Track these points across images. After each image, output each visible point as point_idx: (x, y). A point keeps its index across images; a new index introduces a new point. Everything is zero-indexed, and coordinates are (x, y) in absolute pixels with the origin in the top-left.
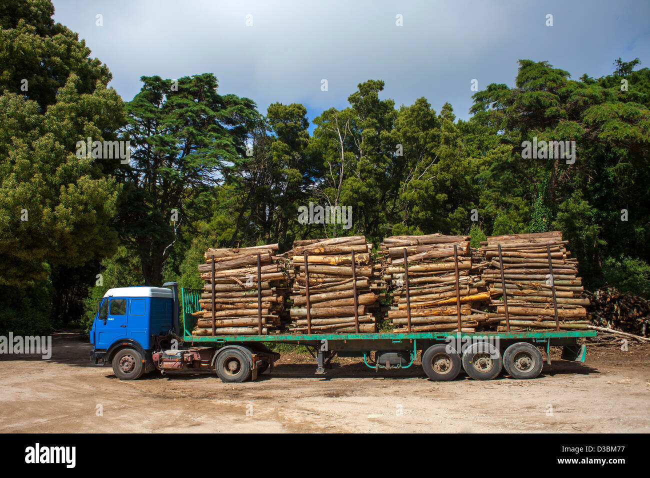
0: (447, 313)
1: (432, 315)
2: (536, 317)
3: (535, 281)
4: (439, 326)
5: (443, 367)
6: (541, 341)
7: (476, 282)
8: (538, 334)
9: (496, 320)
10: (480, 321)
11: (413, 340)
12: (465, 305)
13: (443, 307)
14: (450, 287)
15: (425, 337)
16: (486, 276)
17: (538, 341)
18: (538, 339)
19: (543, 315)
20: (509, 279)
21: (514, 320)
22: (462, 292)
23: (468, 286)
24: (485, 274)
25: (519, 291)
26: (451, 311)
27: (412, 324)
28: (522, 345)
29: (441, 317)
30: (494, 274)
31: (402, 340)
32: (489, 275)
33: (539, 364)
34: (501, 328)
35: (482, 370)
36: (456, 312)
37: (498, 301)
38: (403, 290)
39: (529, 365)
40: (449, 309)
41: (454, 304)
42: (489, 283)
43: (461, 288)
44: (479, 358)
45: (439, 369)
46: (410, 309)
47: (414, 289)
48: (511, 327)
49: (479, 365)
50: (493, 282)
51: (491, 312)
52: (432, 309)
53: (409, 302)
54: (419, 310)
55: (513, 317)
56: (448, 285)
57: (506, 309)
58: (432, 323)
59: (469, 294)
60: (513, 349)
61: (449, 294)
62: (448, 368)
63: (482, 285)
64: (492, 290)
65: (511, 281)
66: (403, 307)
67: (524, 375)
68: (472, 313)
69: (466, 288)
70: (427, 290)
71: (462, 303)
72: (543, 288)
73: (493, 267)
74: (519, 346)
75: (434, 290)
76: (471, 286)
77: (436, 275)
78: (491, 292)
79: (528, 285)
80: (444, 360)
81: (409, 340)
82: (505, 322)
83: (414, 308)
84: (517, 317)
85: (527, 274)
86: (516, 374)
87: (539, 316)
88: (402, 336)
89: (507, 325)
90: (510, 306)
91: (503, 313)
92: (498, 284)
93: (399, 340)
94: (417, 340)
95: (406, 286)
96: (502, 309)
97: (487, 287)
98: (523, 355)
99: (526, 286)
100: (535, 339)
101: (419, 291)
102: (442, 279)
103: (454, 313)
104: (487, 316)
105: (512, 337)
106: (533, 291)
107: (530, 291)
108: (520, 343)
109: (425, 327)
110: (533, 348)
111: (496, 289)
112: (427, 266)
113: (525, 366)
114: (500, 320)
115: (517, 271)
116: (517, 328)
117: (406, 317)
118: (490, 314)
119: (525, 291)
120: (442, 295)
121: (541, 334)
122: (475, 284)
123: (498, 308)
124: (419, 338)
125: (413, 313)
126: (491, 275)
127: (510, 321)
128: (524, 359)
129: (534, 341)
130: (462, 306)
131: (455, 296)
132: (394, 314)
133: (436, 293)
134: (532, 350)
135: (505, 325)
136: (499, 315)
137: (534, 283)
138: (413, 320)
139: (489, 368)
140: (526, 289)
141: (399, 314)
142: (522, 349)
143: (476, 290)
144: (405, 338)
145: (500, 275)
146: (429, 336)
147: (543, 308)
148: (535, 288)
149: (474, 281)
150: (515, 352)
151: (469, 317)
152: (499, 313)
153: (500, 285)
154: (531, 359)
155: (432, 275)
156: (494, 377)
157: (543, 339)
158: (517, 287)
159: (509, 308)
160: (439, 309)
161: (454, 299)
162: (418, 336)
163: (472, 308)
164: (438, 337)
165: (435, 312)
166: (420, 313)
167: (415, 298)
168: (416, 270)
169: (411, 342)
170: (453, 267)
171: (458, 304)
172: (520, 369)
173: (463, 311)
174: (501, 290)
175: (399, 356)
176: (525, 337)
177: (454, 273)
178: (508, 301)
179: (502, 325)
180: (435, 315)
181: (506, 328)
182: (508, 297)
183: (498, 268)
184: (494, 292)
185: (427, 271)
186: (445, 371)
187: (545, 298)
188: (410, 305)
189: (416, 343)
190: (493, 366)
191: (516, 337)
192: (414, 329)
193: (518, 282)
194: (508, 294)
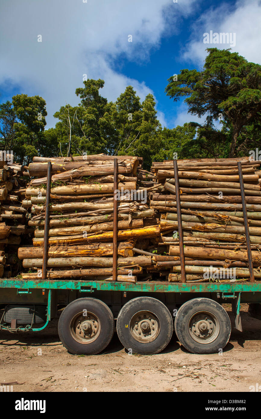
0: (99, 253)
1: (78, 256)
2: (222, 263)
3: (222, 213)
4: (85, 272)
5: (89, 332)
6: (229, 296)
7: (142, 210)
8: (225, 287)
9: (166, 265)
10: (145, 267)
11: (47, 290)
12: (125, 243)
13: (95, 244)
14: (105, 217)
15: (63, 287)
16: (156, 203)
17: (224, 297)
18: (225, 294)
19: (231, 259)
20: (186, 208)
21: (192, 265)
22: (121, 224)
23: (130, 216)
24: (155, 200)
25: (200, 224)
26: (105, 250)
27: (48, 268)
28: (201, 302)
29: (90, 259)
30: (167, 200)
31: (30, 290)
32: (160, 202)
33: (224, 331)
34: (173, 276)
35: (144, 338)
36: (111, 253)
37: (172, 238)
38: (41, 220)
39: (210, 332)
40: (103, 248)
41: (108, 240)
42: (159, 213)
43: (121, 219)
44: (140, 319)
45: (83, 334)
46: (48, 245)
47: (57, 218)
48: (188, 276)
49: (140, 330)
50: (165, 212)
51: (163, 254)
52: (79, 247)
53: (48, 236)
54: (61, 248)
55: (191, 262)
56: (103, 214)
57: (182, 249)
58: (77, 267)
59: (131, 227)
60: (190, 308)
61: (104, 226)
62: (95, 334)
63: (150, 214)
64: (163, 222)
65: (189, 211)
66: (39, 243)
67: (204, 348)
68: (136, 254)
69: (127, 219)
70: (73, 220)
71: (121, 240)
72: (232, 222)
73: (167, 192)
74: (198, 303)
75: (84, 220)
76: (134, 216)
77: (88, 200)
78: (162, 226)
79: (212, 216)
80: (90, 322)
81: (41, 289)
82: (179, 268)
83: (54, 244)
84: (196, 262)
85: (211, 201)
86: (192, 345)
87: (227, 260)
88: (32, 285)
89: (183, 272)
90: (187, 245)
91: (178, 255)
92: (171, 215)
93: (26, 290)
94: (52, 290)
95: (46, 213)
96: (175, 249)
97: (158, 219)
98: (203, 316)
99: (209, 218)
100: (221, 294)
101: (62, 221)
102: (96, 205)
103: (108, 253)
104: (154, 258)
105: (188, 290)
106: (219, 226)
107: (214, 225)
108: (199, 299)
109: (67, 273)
110: (218, 307)
111: (169, 221)
112: (77, 187)
113: (205, 333)
114: (173, 265)
115: (198, 197)
116: (195, 277)
117: (41, 257)
118: (158, 256)
119: (209, 226)
120: (94, 227)
121: (229, 286)
122: (139, 213)
123: (171, 247)
124: (56, 287)
125: (52, 251)
126: (164, 202)
127: (187, 267)
128: (205, 323)
129: (219, 296)
130: (121, 243)
131: (111, 230)
132: (26, 252)
133: (86, 224)
134: (215, 310)
135: (179, 272)
136: (171, 258)
137: (221, 214)
138: (51, 261)
139: (153, 335)
140: (210, 222)
141: (32, 253)
142: (202, 307)
143: (141, 222)
144: (35, 287)
145: (175, 203)
146: (70, 285)
147: (232, 249)
148: (221, 221)
149: (138, 209)
150: (191, 313)
151: (128, 259)
152: (173, 254)
153: (175, 215)
154: (214, 323)
155: (82, 200)
156: (159, 350)
157: (231, 294)
158: (197, 219)
159: (186, 249)
160: (88, 247)
161: (110, 234)
162: (54, 285)
163: (135, 247)
164: (82, 288)
165: (83, 252)
166: (62, 252)
167: (56, 230)
168: (62, 191)
169: (44, 293)
170: (111, 189)
171: (115, 240)
172: (199, 337)
173: (121, 251)
174: (176, 223)
175: (31, 312)
176: (207, 291)
177: (112, 199)
178: (184, 238)
179: (175, 273)
180: (83, 255)
181: (180, 276)
182: (185, 233)
183: (173, 194)
184: (166, 225)
185: (75, 194)
186: (91, 337)
187: (235, 235)
188: (49, 240)
189: (52, 296)
190: (160, 332)
191: (194, 290)
192: (51, 275)
193: (199, 213)
194: (185, 229)
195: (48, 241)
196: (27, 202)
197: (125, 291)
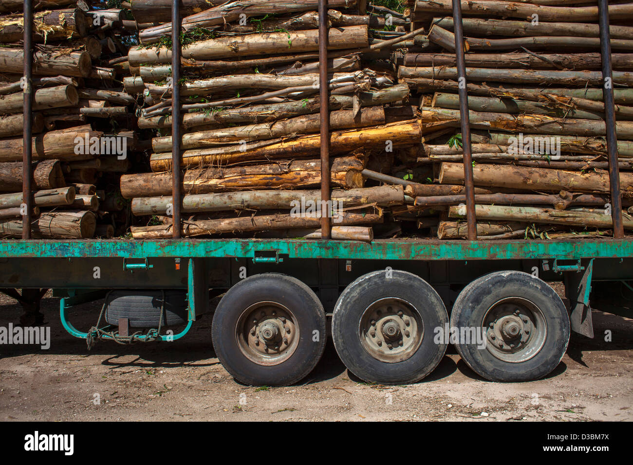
0: (291, 181)
1: (245, 188)
2: (552, 198)
3: (555, 91)
4: (263, 220)
5: (274, 343)
6: (567, 268)
7: (381, 86)
8: (561, 247)
9: (435, 204)
10: (389, 207)
11: (184, 260)
12: (346, 159)
13: (281, 162)
14: (302, 104)
15: (219, 254)
16: (411, 71)
17: (557, 268)
18: (560, 262)
19: (573, 189)
20: (478, 81)
21: (488, 203)
22: (337, 117)
23: (355, 100)
24: (410, 64)
25: (509, 117)
26: (303, 174)
27: (184, 214)
28: (510, 280)
29: (271, 193)
30: (437, 64)
31: (150, 260)
32: (420, 69)
33: (557, 337)
34: (449, 227)
35: (388, 352)
36: (318, 180)
37: (446, 147)
38: (165, 114)
39: (524, 338)
40: (299, 170)
41: (311, 153)
42: (418, 93)
43: (337, 107)
44: (381, 315)
45: (263, 347)
46: (181, 168)
47: (199, 110)
48: (479, 226)
49: (380, 337)
50: (430, 91)
51: (424, 182)
52: (248, 170)
53: (181, 148)
54: (209, 172)
55: (488, 197)
56: (297, 98)
57: (469, 171)
58: (246, 210)
59: (358, 124)
60: (485, 291)
61: (301, 123)
62: (288, 345)
63: (398, 96)
64: (427, 112)
65: (485, 88)
66: (162, 163)
67: (514, 372)
68: (370, 183)
69: (350, 107)
70: (234, 112)
71: (337, 151)
72: (578, 112)
73: (436, 47)
74: (502, 282)
75: (256, 111)
76: (366, 101)
77: (264, 69)
78: (425, 120)
79: (536, 99)
80: (278, 322)
81: (172, 259)
82: (462, 210)
83: (194, 166)
84: (498, 196)
85: (532, 66)
86: (489, 366)
87: (564, 193)
88: (151, 250)
89: (471, 218)
90: (480, 161)
91: (460, 182)
92: (445, 97)
93: (141, 261)
94: (196, 260)
95: (173, 100)
96: (456, 170)
97: (414, 108)
98: (511, 307)
99: (528, 104)
100: (551, 262)
101: (210, 116)
102: (281, 80)
103: (311, 181)
104: (409, 189)
105: (481, 255)
106: (550, 119)
107: (538, 117)
108: (505, 274)
109: (224, 224)
110: (544, 288)
111: (440, 111)
112: (239, 40)
113: (514, 341)
114: (447, 205)
115: (504, 57)
116: (496, 227)
117: (168, 194)
118: (417, 185)
119: (527, 119)
120: (278, 127)
121: (568, 247)
122: (376, 94)
123: (445, 166)
124: (202, 254)
125: (192, 180)
126: (429, 69)
127: (479, 208)
128: (514, 322)
129: (546, 268)
130: (338, 160)
131: (316, 131)
132: (136, 184)
133: (261, 120)
134: (539, 295)
135: (462, 219)
136: (446, 188)
137: (554, 94)
138: (190, 200)
139: (407, 347)
140: (529, 113)
141: (150, 185)
142: (511, 290)
143: (379, 112)
144: (160, 253)
145: (455, 70)
146: (232, 248)
147: (577, 169)
148: (554, 109)
149: (375, 86)
150: (489, 301)
151: (354, 192)
152: (448, 181)
153: (455, 98)
154: (534, 321)
155: (251, 70)
156: (421, 376)
157: (573, 262)
158: (502, 105)
159: (477, 169)
160: (268, 168)
161: (313, 140)
162: (200, 250)
163: (367, 167)
164: (258, 254)
165: (256, 179)
166: (213, 182)
167: (198, 135)
168: (206, 51)
169: (178, 267)
170: (312, 42)
171: (324, 154)
172: (500, 348)
173: (339, 174)
174: (457, 114)
175: (155, 304)
176: (521, 256)
177: (315, 64)
178: (474, 146)
179: (452, 220)
180: (257, 187)
181: (463, 227)
182: (474, 137)
183: (453, 51)
184: (434, 119)
185: (235, 55)
186: (279, 352)
187: (583, 139)
188: (184, 156)
189: (195, 272)
190: (423, 340)
191: (495, 255)
192: (192, 229)
193: (507, 92)
194: (475, 128)
195: (180, 158)
196: (133, 80)
197: (349, 260)
